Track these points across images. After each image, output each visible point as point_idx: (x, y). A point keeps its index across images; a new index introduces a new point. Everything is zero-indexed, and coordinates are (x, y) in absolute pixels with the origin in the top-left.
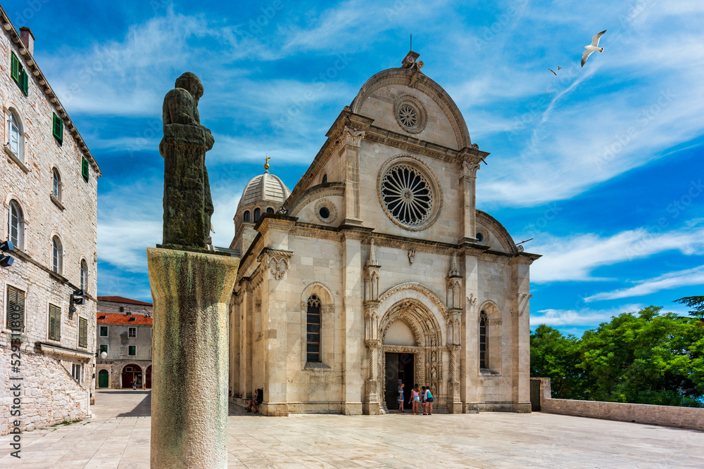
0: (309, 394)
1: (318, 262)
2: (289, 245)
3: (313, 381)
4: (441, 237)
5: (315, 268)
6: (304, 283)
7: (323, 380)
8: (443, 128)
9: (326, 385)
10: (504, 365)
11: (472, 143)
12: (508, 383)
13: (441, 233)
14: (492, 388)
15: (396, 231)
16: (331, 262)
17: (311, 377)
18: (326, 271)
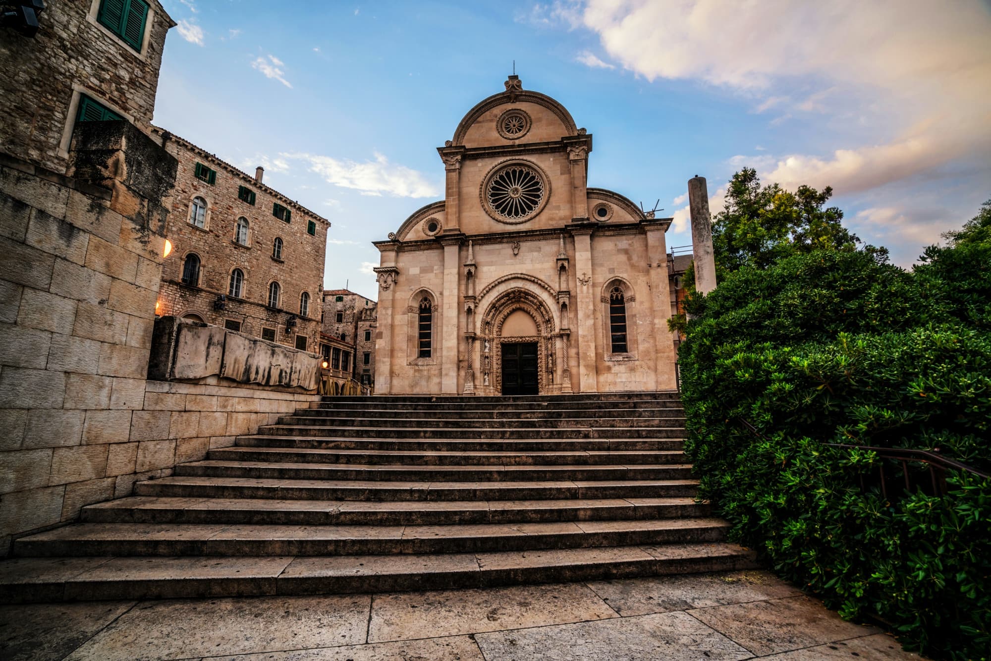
0: (412, 386)
1: (424, 271)
2: (396, 261)
3: (417, 374)
4: (551, 222)
5: (422, 275)
6: (411, 290)
7: (425, 373)
8: (550, 124)
9: (429, 378)
10: (642, 347)
11: (578, 128)
12: (649, 368)
13: (552, 219)
14: (624, 375)
15: (500, 228)
16: (436, 267)
17: (415, 371)
18: (431, 276)
